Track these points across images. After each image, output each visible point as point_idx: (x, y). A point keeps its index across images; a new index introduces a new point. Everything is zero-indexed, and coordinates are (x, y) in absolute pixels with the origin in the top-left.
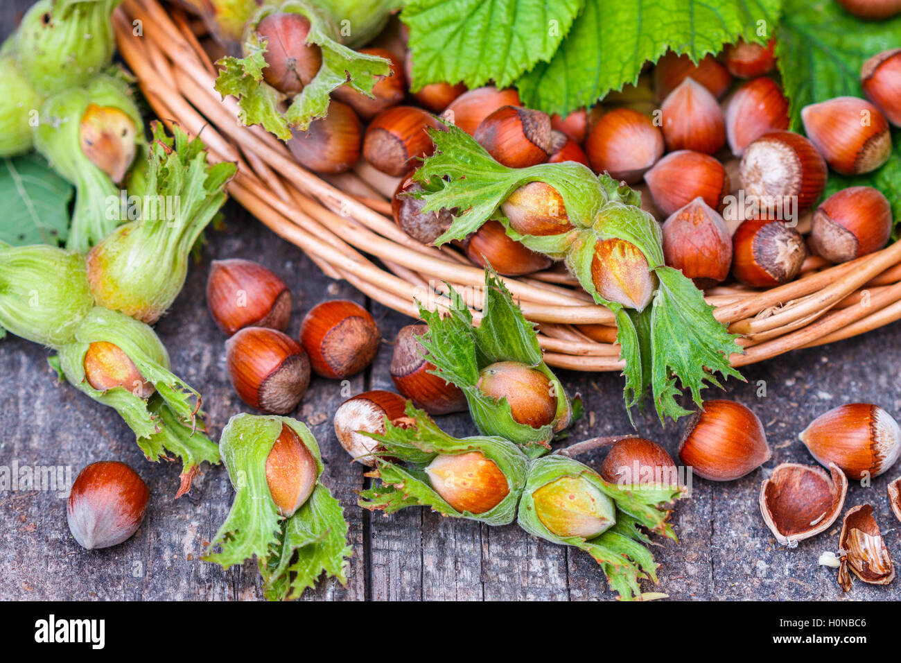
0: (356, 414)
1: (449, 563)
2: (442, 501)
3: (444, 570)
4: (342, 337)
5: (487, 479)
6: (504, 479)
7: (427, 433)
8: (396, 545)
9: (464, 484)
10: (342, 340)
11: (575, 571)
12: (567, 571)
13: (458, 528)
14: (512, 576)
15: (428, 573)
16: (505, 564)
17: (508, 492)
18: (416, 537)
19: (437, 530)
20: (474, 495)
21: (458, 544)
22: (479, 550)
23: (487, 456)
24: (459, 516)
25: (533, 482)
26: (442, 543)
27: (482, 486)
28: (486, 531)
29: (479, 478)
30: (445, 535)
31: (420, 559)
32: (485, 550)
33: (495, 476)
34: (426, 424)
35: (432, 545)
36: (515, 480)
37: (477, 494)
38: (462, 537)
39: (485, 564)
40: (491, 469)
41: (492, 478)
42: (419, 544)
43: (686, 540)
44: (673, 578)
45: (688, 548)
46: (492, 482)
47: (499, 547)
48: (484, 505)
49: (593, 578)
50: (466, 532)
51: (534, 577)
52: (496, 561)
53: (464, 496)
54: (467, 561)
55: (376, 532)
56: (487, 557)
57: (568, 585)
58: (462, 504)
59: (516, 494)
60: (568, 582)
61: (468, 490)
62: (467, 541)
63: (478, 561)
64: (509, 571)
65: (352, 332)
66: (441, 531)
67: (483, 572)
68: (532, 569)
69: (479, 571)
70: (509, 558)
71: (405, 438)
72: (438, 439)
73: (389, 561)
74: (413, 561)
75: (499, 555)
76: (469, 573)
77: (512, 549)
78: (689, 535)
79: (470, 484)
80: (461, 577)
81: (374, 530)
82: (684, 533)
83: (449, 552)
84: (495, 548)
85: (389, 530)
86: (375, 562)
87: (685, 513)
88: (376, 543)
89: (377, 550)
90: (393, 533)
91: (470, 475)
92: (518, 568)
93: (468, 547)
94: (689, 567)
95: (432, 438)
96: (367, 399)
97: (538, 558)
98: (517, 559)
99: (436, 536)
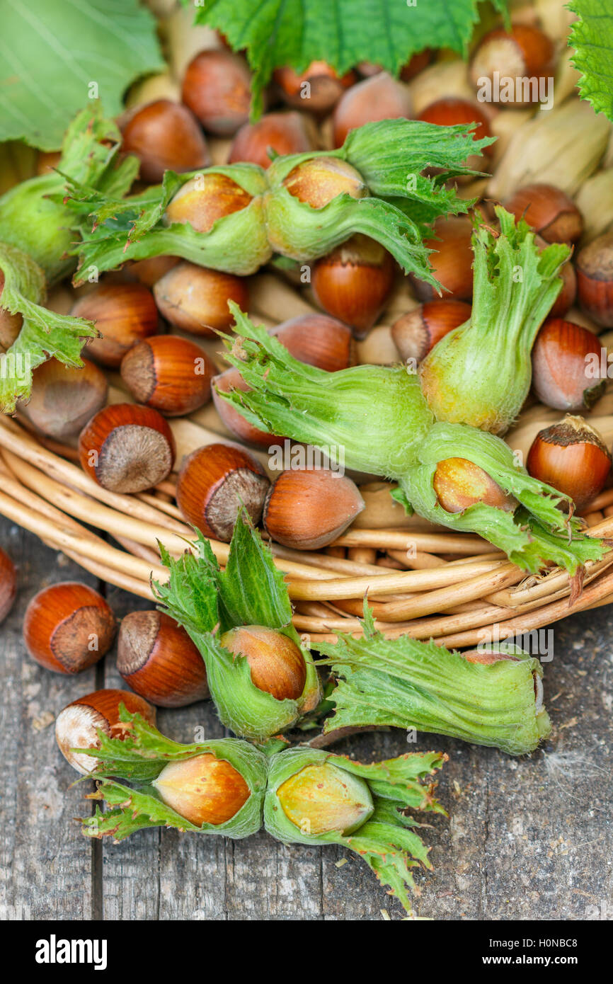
1: (189, 889)
2: (176, 816)
3: (184, 898)
4: (74, 631)
5: (223, 782)
6: (241, 779)
7: (148, 738)
8: (131, 871)
9: (198, 790)
10: (74, 635)
11: (330, 893)
12: (321, 892)
13: (201, 845)
14: (259, 902)
15: (165, 903)
16: (252, 887)
17: (249, 794)
18: (153, 859)
19: (177, 848)
20: (210, 802)
21: (200, 865)
22: (223, 871)
23: (220, 757)
24: (197, 829)
25: (275, 778)
26: (182, 864)
27: (218, 790)
28: (234, 847)
29: (213, 782)
30: (186, 855)
31: (156, 886)
32: (230, 871)
33: (232, 777)
34: (144, 728)
35: (171, 868)
36: (255, 780)
37: (214, 800)
38: (205, 856)
39: (230, 888)
40: (226, 770)
41: (228, 780)
42: (156, 867)
43: (457, 847)
44: (441, 895)
45: (460, 857)
46: (229, 784)
47: (246, 868)
48: (224, 813)
49: (350, 900)
50: (209, 850)
51: (284, 902)
52: (241, 884)
53: (199, 804)
54: (209, 885)
55: (107, 856)
56: (232, 880)
57: (322, 910)
58: (199, 815)
59: (259, 795)
60: (322, 905)
61: (204, 797)
62: (209, 861)
63: (222, 885)
64: (256, 896)
65: (86, 626)
66: (181, 850)
67: (227, 900)
68: (282, 892)
69: (223, 897)
70: (257, 879)
71: (124, 750)
72: (161, 744)
73: (121, 890)
74: (148, 890)
75: (245, 877)
76: (211, 900)
77: (260, 868)
78: (461, 840)
79: (204, 790)
80: (203, 906)
81: (105, 854)
82: (455, 838)
83: (189, 876)
84: (241, 868)
85: (123, 852)
86: (106, 892)
87: (456, 813)
88: (108, 869)
89: (109, 877)
90: (128, 856)
91: (204, 780)
92: (267, 891)
93: (211, 868)
94: (460, 880)
95: (154, 743)
96: (89, 706)
97: (289, 878)
98: (266, 880)
99: (175, 856)
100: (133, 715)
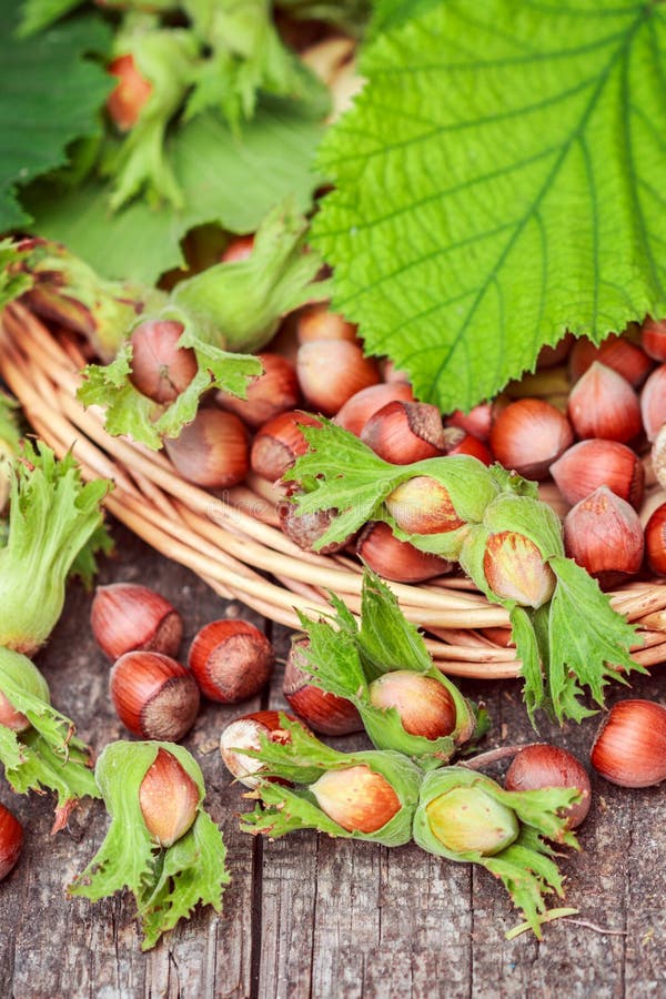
0: (240, 735)
1: (345, 888)
2: (328, 821)
3: (339, 896)
4: (228, 656)
5: (374, 794)
6: (393, 793)
7: (304, 747)
8: (289, 873)
9: (350, 800)
10: (227, 659)
11: (479, 892)
12: (471, 891)
13: (357, 852)
14: (412, 900)
15: (321, 901)
16: (405, 887)
17: (399, 808)
18: (311, 864)
19: (334, 855)
20: (360, 812)
21: (356, 868)
22: (377, 874)
23: (374, 770)
24: (348, 836)
25: (426, 794)
26: (338, 869)
27: (369, 801)
28: (385, 854)
29: (365, 793)
30: (342, 860)
31: (313, 886)
32: (384, 873)
33: (383, 790)
34: (302, 737)
35: (327, 871)
36: (406, 794)
37: (364, 811)
38: (360, 861)
39: (383, 887)
40: (378, 783)
41: (379, 793)
42: (313, 870)
43: (602, 853)
44: (586, 892)
45: (604, 861)
46: (380, 796)
47: (399, 870)
48: (373, 822)
49: (499, 897)
50: (364, 856)
51: (435, 899)
52: (395, 884)
53: (350, 813)
54: (364, 886)
55: (267, 861)
56: (385, 881)
57: (471, 905)
58: (350, 823)
59: (410, 810)
60: (471, 902)
61: (355, 807)
62: (365, 865)
63: (376, 885)
64: (408, 895)
65: (238, 650)
66: (337, 856)
67: (381, 897)
68: (433, 891)
69: (377, 895)
70: (409, 880)
72: (320, 752)
73: (280, 890)
74: (306, 889)
75: (399, 878)
76: (366, 898)
77: (413, 871)
78: (606, 847)
79: (355, 800)
80: (357, 902)
81: (265, 859)
82: (600, 845)
83: (344, 879)
84: (395, 871)
85: (282, 857)
86: (265, 891)
87: (602, 824)
88: (266, 872)
89: (268, 878)
90: (286, 861)
91: (355, 790)
92: (420, 890)
93: (365, 872)
94: (604, 880)
95: (309, 752)
96: (252, 719)
97: (440, 879)
98: (418, 881)
99: (332, 861)
100: (293, 723)
